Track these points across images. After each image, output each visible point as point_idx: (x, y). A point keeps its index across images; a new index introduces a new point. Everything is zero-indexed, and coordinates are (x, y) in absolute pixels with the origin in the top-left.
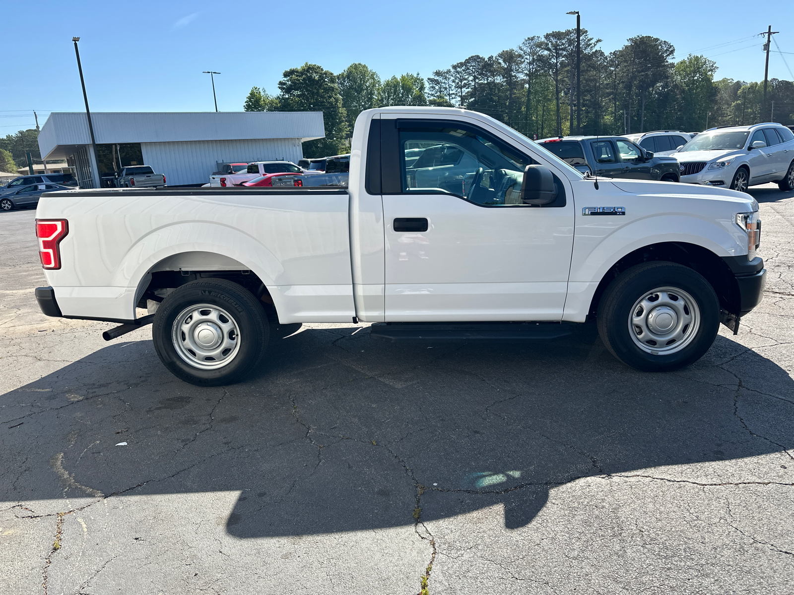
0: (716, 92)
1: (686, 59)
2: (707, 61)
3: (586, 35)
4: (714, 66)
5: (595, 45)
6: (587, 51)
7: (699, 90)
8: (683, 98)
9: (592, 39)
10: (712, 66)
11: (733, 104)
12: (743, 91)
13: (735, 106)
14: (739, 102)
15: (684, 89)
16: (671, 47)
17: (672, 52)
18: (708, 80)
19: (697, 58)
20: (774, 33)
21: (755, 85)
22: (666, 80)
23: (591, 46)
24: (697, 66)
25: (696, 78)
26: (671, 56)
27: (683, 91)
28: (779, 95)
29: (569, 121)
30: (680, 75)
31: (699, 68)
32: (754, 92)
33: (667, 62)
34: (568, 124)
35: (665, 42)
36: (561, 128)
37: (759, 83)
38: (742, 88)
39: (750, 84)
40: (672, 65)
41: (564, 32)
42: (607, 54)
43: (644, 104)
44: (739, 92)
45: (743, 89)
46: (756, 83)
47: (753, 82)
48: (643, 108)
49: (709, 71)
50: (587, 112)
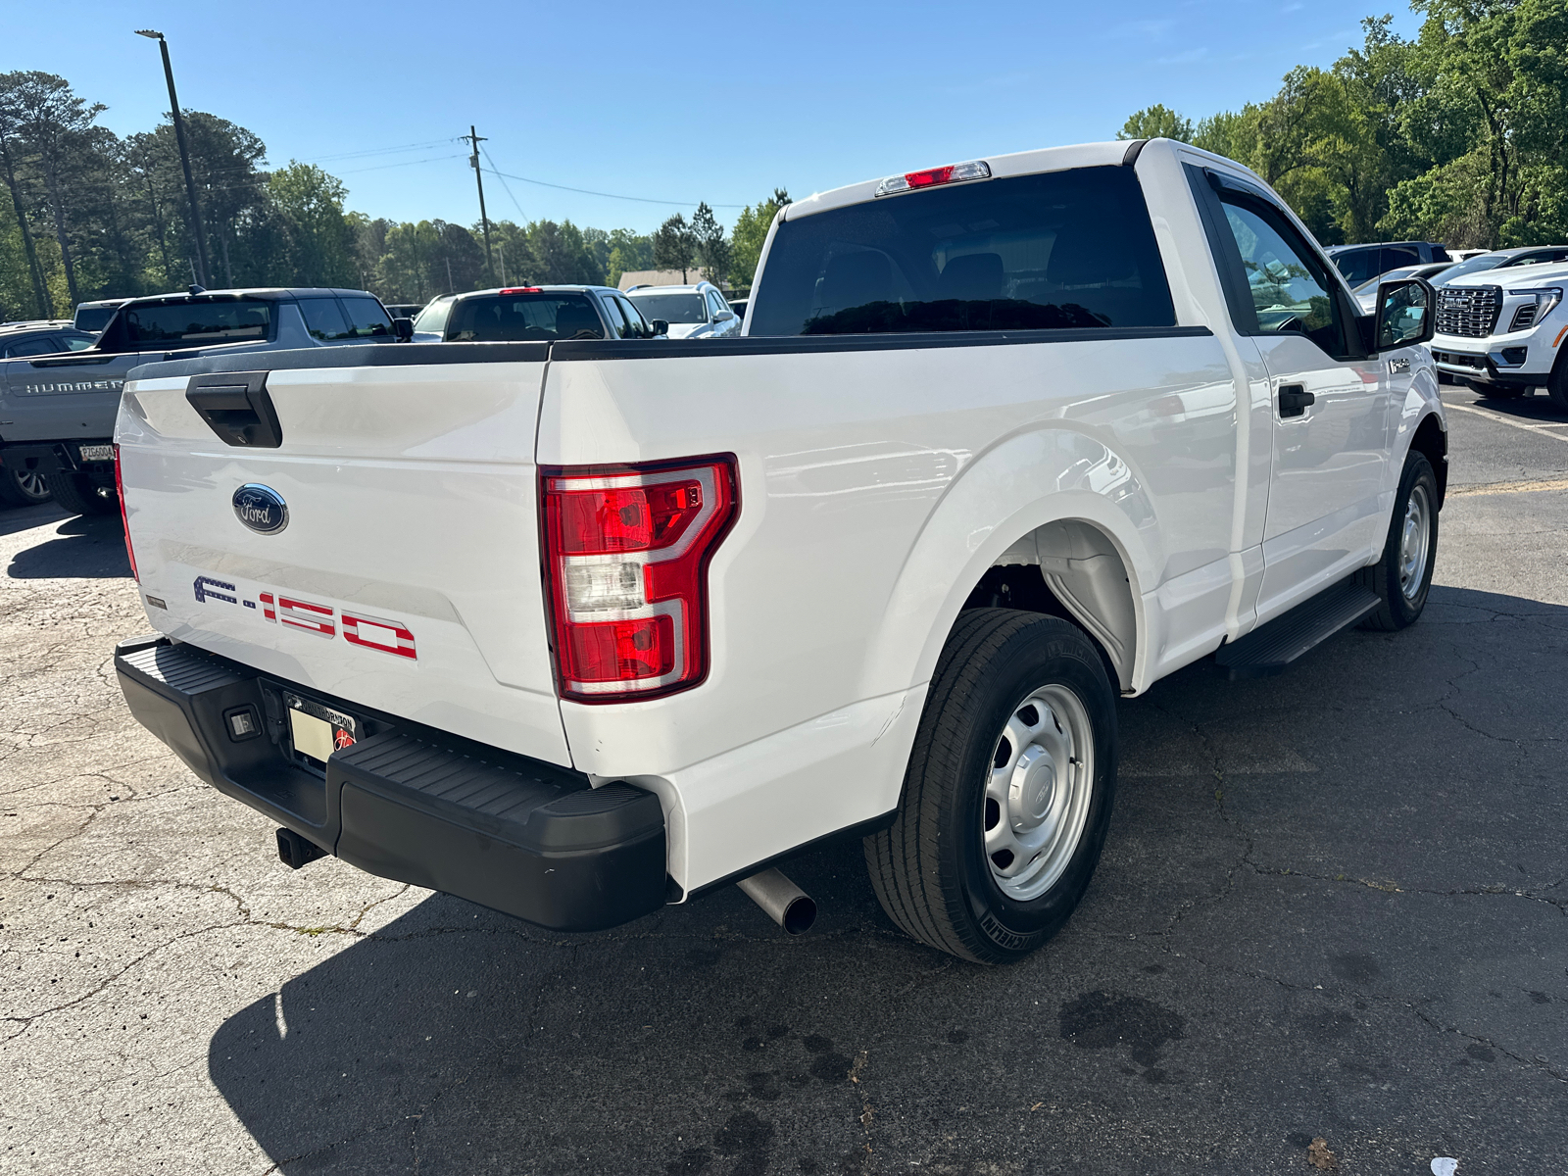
0: (353, 235)
1: (286, 168)
2: (326, 177)
3: (68, 91)
4: (341, 187)
5: (92, 115)
6: (76, 126)
7: (323, 229)
8: (298, 243)
9: (82, 101)
10: (337, 187)
11: (382, 259)
12: (393, 238)
13: (384, 262)
14: (390, 255)
15: (296, 225)
16: (256, 141)
17: (261, 151)
18: (335, 212)
19: (306, 170)
20: (481, 139)
21: (410, 229)
22: (258, 205)
23: (83, 115)
24: (306, 182)
25: (312, 206)
26: (259, 160)
27: (295, 230)
28: (451, 248)
29: (64, 276)
30: (282, 197)
31: (314, 188)
32: (412, 241)
33: (254, 169)
34: (62, 281)
35: (242, 129)
36: (46, 290)
37: (416, 225)
38: (390, 232)
39: (401, 225)
40: (267, 177)
41: (9, 74)
42: (121, 137)
43: (226, 248)
44: (387, 238)
45: (393, 233)
46: (412, 226)
47: (407, 223)
48: (226, 256)
49: (334, 195)
50: (105, 258)
